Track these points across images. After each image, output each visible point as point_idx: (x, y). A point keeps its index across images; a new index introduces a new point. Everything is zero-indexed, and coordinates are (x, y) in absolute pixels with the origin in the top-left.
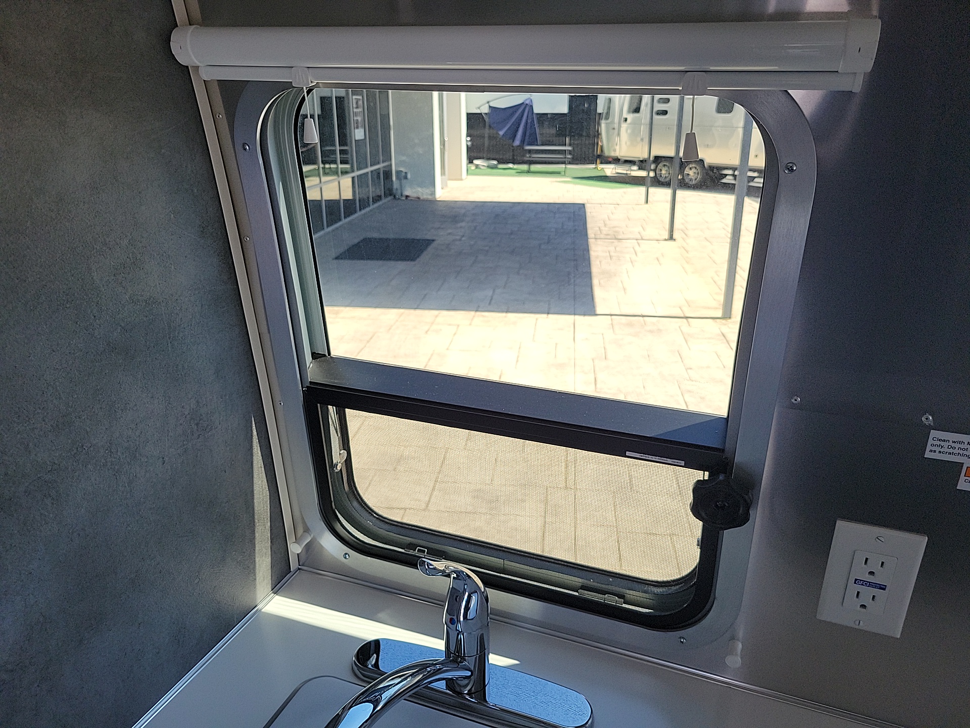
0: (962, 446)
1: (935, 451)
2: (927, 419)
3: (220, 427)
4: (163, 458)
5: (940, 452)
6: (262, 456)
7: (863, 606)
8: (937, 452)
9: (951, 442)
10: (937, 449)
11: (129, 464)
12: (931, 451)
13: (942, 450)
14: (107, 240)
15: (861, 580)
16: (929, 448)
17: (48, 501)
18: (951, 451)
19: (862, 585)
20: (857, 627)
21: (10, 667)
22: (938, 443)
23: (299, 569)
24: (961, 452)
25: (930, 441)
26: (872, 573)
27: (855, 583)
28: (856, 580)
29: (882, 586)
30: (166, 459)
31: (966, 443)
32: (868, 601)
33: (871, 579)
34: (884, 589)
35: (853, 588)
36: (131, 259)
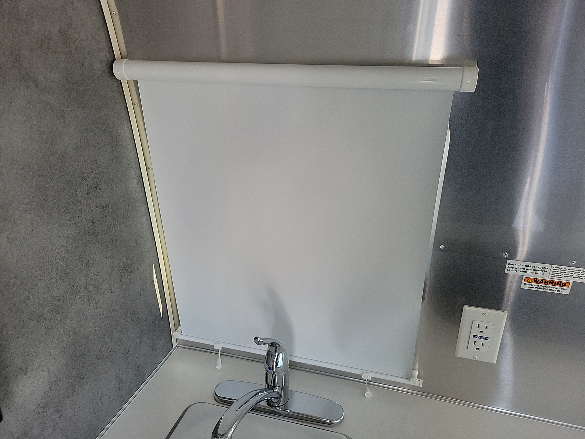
0: (522, 267)
1: (509, 270)
2: (505, 255)
3: (138, 271)
4: (111, 290)
5: (512, 270)
6: (158, 285)
7: (478, 349)
8: (511, 270)
9: (517, 265)
10: (511, 269)
11: (95, 294)
12: (508, 270)
13: (513, 269)
14: (84, 175)
15: (476, 336)
16: (507, 268)
17: (58, 316)
18: (517, 270)
19: (477, 338)
20: (475, 359)
21: (42, 405)
22: (511, 266)
23: (177, 346)
24: (522, 270)
25: (507, 265)
26: (481, 332)
27: (473, 337)
28: (474, 335)
29: (487, 338)
30: (113, 291)
31: (524, 266)
32: (480, 346)
33: (481, 335)
34: (487, 339)
35: (473, 340)
36: (95, 184)
